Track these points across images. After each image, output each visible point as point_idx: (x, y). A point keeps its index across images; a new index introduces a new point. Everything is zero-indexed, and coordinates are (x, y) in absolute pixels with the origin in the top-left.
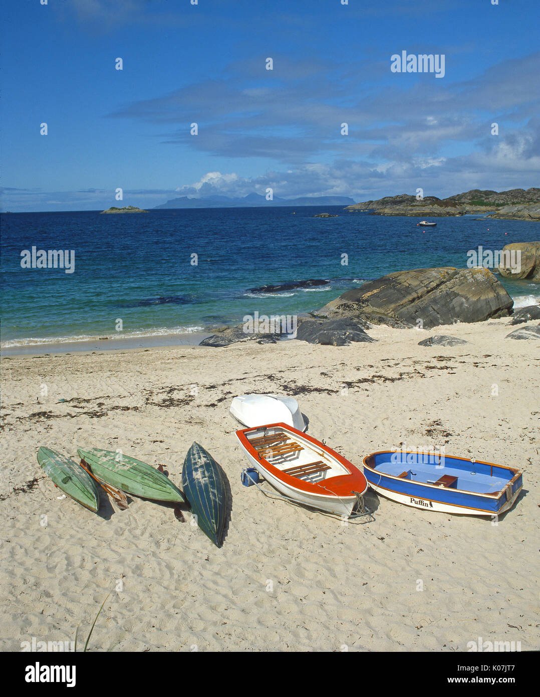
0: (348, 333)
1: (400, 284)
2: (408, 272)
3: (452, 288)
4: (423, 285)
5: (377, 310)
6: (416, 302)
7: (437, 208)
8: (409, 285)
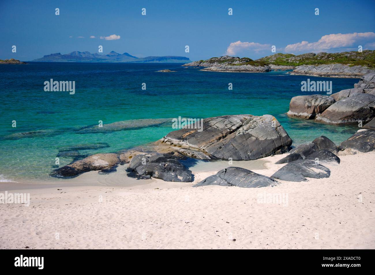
0: (166, 165)
1: (211, 126)
2: (217, 118)
3: (247, 130)
4: (227, 128)
5: (193, 146)
6: (222, 140)
7: (250, 67)
8: (217, 127)
